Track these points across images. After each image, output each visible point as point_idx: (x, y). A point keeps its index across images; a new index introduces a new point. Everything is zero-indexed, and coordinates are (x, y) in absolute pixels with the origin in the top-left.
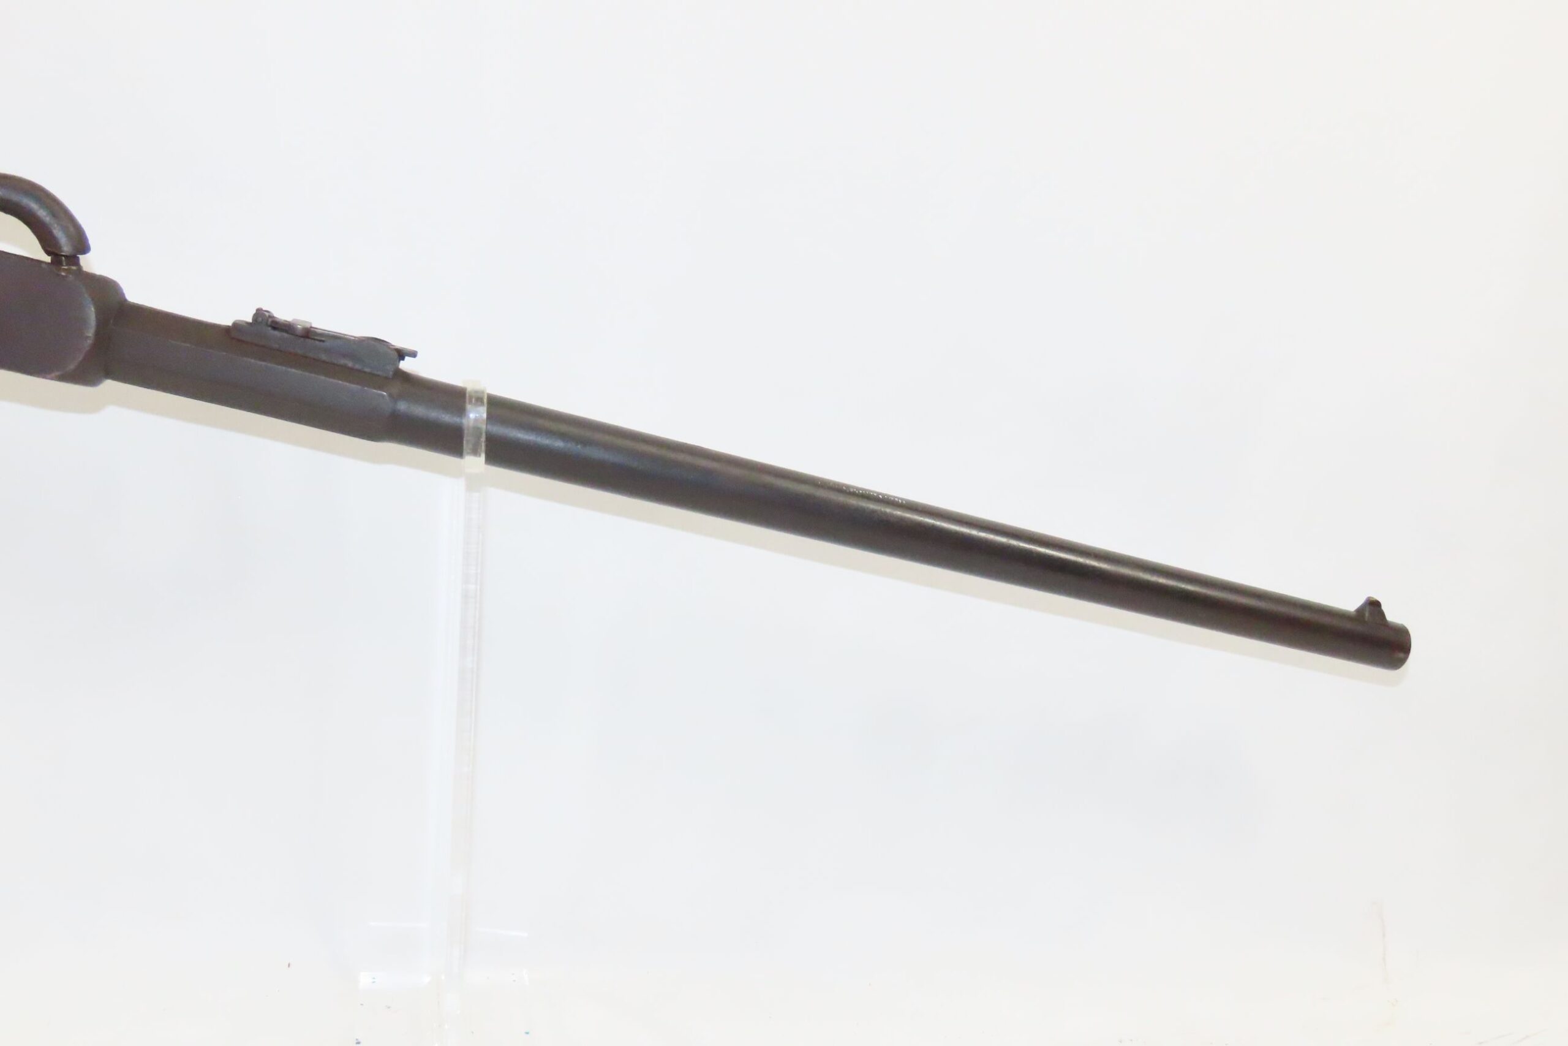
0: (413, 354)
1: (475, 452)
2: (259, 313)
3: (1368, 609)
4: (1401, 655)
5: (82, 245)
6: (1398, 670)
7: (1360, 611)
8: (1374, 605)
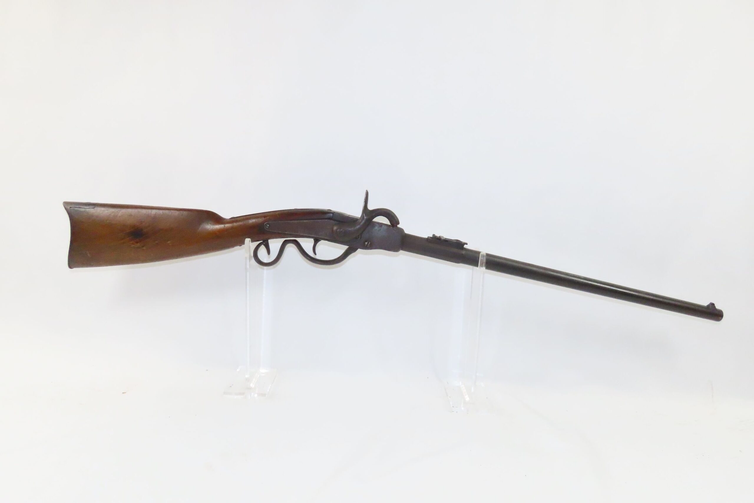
0: (467, 244)
1: (482, 266)
2: (434, 235)
3: (711, 305)
4: (720, 318)
5: (398, 223)
6: (720, 322)
7: (708, 306)
8: (713, 304)
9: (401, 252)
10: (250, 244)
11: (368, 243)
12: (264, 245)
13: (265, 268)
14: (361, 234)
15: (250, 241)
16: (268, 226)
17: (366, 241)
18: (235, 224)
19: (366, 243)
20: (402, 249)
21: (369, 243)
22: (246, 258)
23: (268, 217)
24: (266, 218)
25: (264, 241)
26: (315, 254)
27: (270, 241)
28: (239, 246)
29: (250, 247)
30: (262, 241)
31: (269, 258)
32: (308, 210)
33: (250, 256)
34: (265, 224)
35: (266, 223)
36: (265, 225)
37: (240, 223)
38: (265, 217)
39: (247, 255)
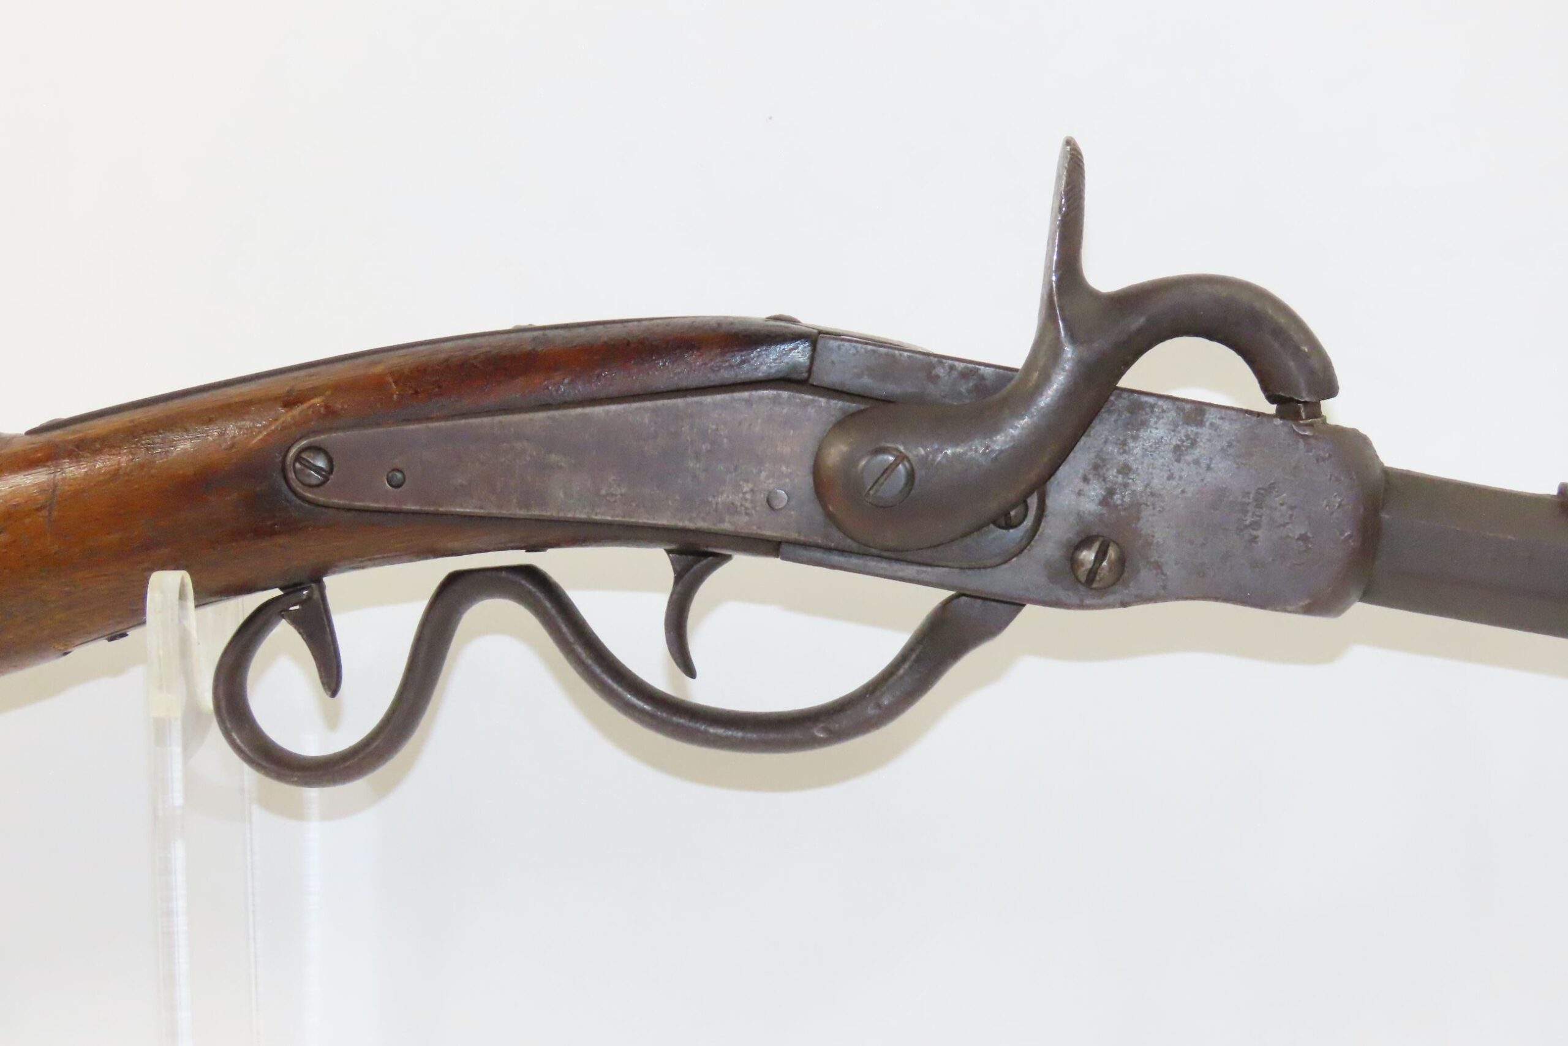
5: (1330, 389)
9: (1360, 612)
10: (182, 618)
11: (1101, 555)
12: (298, 621)
13: (314, 795)
14: (1040, 487)
15: (182, 596)
16: (321, 463)
17: (1085, 542)
18: (73, 471)
19: (1088, 556)
20: (1369, 595)
21: (1112, 553)
22: (160, 730)
23: (317, 401)
24: (296, 411)
25: (291, 588)
26: (689, 669)
27: (336, 585)
28: (104, 643)
29: (184, 641)
30: (276, 592)
31: (332, 720)
32: (617, 330)
33: (192, 711)
34: (293, 451)
35: (304, 443)
36: (298, 458)
37: (103, 463)
38: (290, 401)
39: (171, 705)
